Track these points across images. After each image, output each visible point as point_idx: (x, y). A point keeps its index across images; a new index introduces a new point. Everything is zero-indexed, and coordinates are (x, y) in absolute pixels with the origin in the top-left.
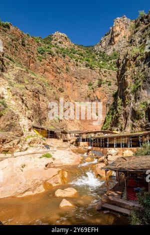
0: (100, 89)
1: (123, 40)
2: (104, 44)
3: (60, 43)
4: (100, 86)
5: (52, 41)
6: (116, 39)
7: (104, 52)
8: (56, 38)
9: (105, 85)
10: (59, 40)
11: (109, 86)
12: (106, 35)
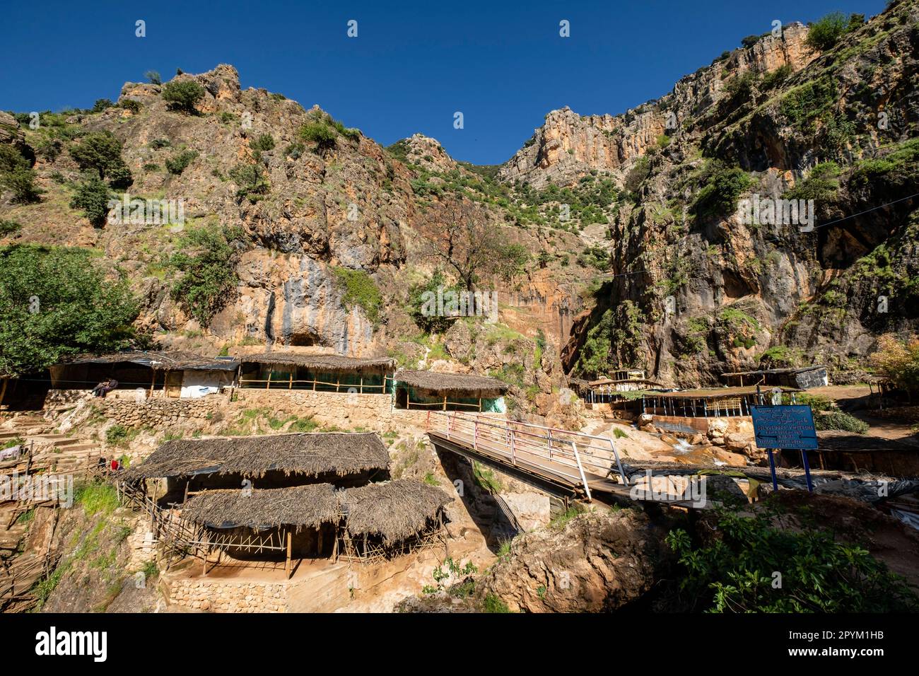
0: (544, 272)
1: (567, 158)
2: (523, 164)
3: (427, 159)
4: (543, 264)
5: (409, 156)
6: (552, 155)
7: (527, 183)
8: (417, 148)
9: (556, 264)
10: (424, 154)
11: (565, 268)
12: (527, 145)
